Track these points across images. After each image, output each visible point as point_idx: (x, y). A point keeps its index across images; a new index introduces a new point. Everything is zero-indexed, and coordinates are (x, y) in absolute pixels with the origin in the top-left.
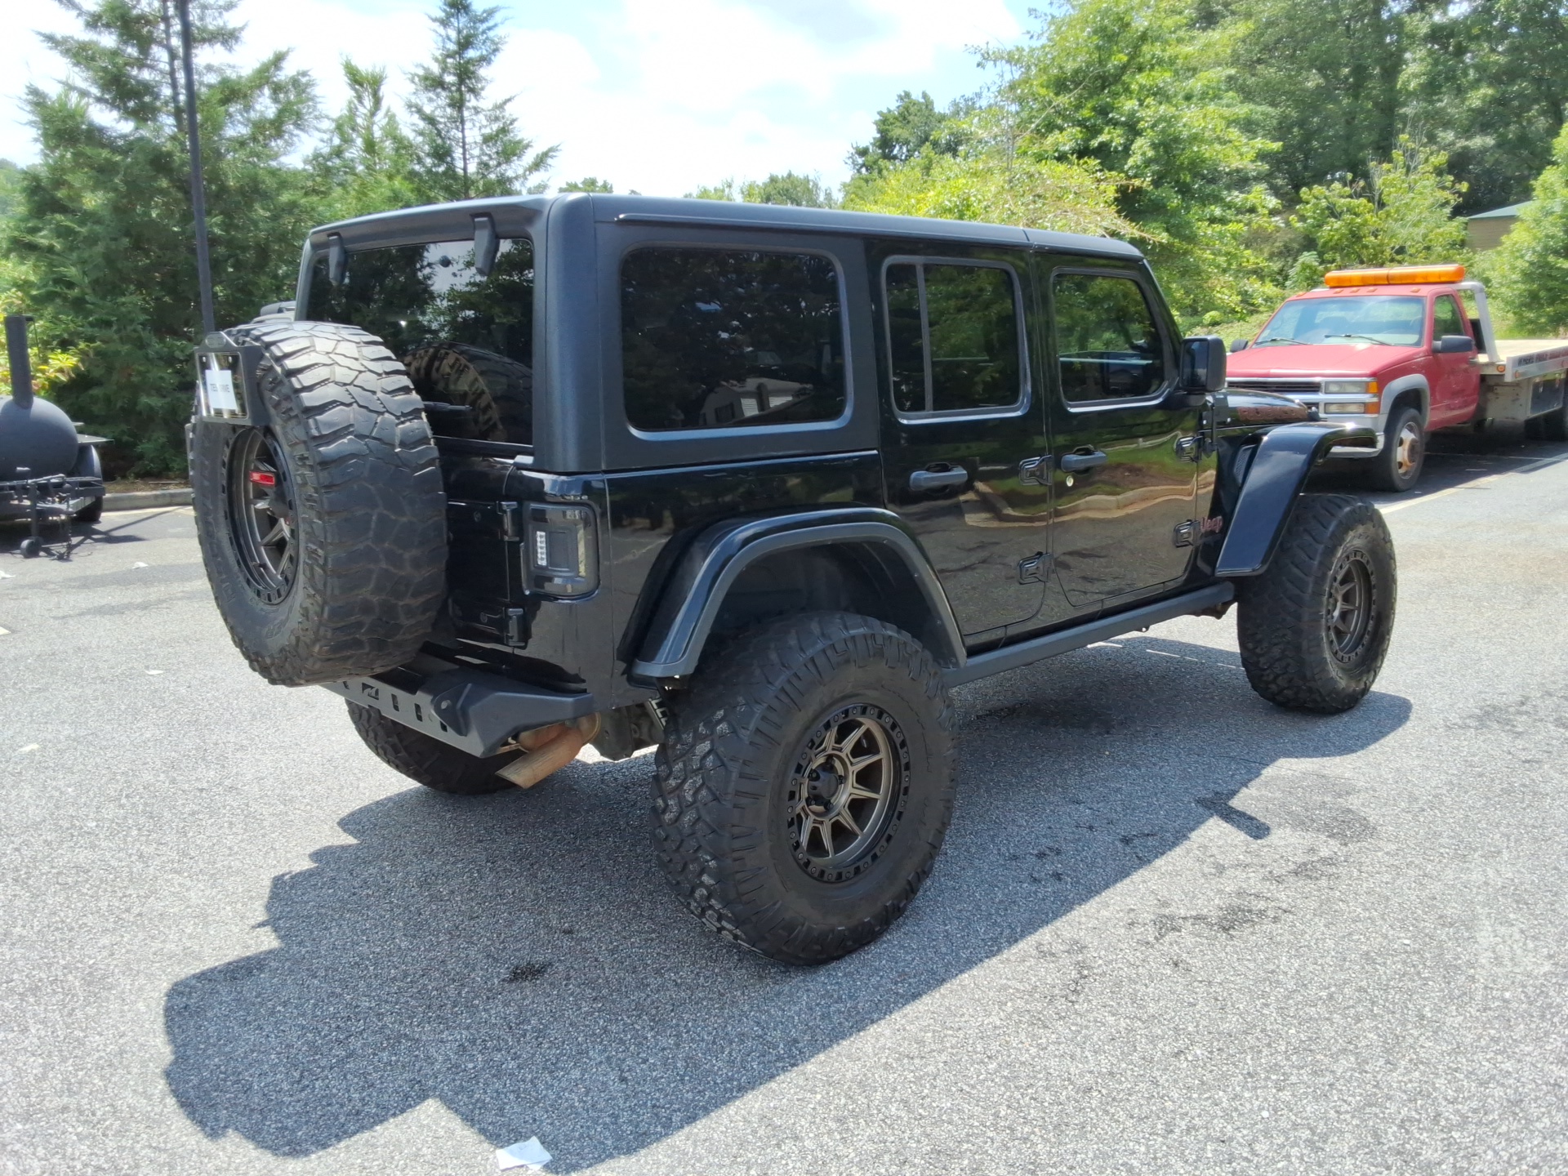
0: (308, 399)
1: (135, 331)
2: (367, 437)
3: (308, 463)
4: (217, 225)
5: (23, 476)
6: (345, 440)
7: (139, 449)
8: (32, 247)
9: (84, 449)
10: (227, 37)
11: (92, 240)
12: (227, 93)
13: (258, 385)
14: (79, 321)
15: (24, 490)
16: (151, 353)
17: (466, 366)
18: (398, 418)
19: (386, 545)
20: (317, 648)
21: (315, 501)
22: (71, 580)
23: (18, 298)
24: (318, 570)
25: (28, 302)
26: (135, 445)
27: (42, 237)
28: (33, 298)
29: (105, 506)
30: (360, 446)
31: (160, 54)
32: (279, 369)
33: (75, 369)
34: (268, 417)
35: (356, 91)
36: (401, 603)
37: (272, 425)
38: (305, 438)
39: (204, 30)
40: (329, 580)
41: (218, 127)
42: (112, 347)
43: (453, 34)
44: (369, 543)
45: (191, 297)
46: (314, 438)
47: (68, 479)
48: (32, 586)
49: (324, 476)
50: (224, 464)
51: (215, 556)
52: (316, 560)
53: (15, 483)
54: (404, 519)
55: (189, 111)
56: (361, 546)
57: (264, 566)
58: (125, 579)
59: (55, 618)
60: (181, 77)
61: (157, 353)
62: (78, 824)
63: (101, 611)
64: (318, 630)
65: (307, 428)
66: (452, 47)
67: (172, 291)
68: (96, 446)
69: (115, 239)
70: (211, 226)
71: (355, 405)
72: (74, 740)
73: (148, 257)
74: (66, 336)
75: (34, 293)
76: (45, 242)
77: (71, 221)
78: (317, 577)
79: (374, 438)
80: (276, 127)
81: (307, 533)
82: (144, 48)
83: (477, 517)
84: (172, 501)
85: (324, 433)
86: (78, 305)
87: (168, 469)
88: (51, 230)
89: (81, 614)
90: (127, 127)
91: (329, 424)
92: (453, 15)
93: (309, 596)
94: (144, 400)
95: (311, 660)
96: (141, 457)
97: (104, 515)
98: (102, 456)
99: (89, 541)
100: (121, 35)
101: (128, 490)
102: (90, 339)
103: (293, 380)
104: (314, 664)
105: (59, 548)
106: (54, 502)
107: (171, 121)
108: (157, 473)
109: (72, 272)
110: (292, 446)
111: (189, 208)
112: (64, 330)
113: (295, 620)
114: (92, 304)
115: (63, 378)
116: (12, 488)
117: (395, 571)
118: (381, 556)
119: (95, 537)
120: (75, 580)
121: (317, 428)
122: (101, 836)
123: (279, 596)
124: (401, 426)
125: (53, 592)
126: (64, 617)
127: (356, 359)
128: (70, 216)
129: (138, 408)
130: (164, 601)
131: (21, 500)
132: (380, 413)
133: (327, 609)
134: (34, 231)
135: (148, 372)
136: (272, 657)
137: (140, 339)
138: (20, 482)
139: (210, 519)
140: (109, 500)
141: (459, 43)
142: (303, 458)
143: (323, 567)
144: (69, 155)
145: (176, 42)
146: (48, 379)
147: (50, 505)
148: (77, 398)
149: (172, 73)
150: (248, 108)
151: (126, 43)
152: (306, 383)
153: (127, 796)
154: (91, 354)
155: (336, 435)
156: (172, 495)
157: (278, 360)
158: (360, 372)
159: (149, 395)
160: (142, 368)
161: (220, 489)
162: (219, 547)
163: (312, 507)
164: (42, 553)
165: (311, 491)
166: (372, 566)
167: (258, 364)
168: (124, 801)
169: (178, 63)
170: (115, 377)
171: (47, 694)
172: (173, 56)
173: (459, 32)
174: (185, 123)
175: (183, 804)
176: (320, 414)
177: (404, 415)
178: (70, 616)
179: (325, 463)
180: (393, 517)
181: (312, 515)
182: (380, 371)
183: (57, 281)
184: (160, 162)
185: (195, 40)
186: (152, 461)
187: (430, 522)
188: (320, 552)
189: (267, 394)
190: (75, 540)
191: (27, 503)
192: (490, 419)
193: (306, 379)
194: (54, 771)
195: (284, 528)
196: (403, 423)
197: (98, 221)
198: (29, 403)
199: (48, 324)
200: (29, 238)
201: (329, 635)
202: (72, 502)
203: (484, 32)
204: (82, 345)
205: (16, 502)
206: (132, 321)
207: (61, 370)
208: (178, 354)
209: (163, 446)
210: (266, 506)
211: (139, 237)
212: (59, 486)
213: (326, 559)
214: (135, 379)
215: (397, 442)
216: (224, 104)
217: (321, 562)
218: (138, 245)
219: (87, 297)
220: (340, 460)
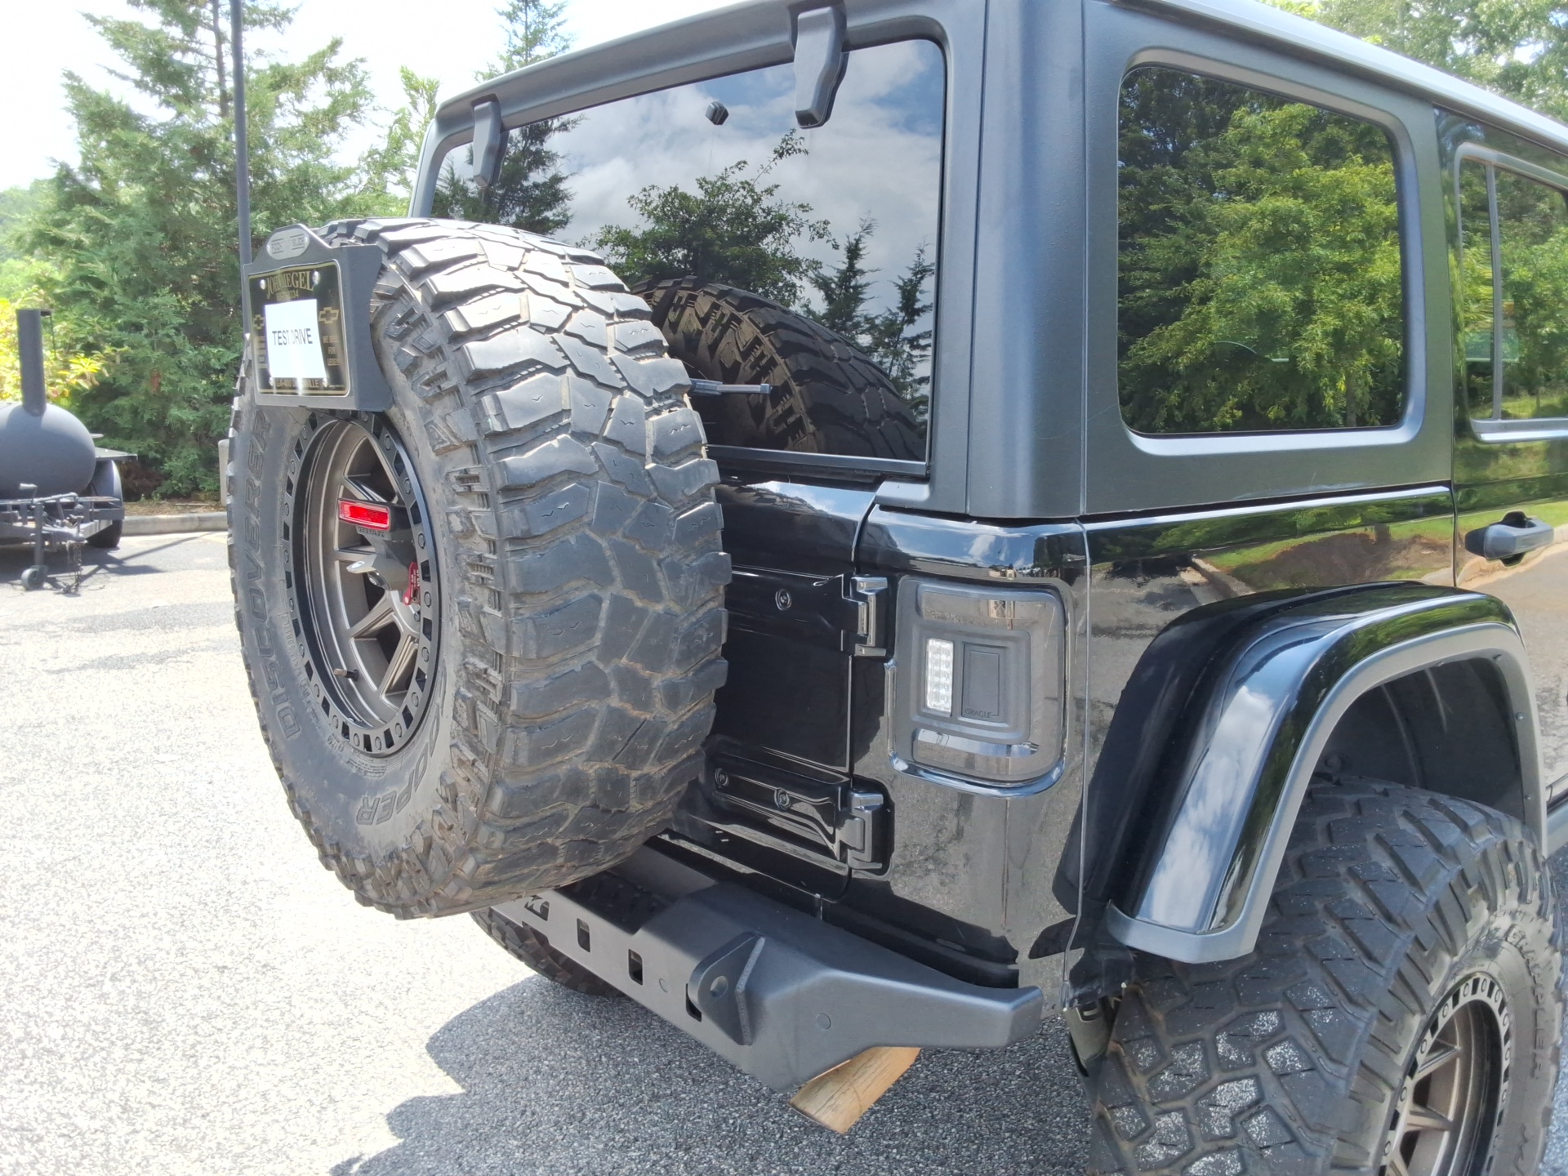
0: (483, 355)
1: (168, 336)
2: (595, 437)
3: (476, 487)
4: (261, 221)
5: (28, 494)
6: (555, 443)
7: (167, 467)
8: (58, 242)
9: (102, 465)
10: (279, 18)
11: (124, 234)
12: (278, 78)
13: (373, 327)
14: (107, 322)
15: (29, 510)
16: (184, 360)
17: (733, 317)
18: (648, 402)
19: (624, 660)
20: (469, 865)
21: (490, 570)
22: (75, 620)
23: (40, 296)
24: (487, 715)
25: (53, 302)
26: (161, 463)
27: (70, 231)
28: (58, 297)
29: (124, 529)
30: (582, 455)
31: (205, 36)
32: (418, 295)
33: (100, 373)
34: (389, 393)
35: (411, 96)
36: (635, 774)
37: (393, 412)
38: (473, 436)
39: (255, 10)
40: (510, 736)
41: (267, 116)
42: (141, 353)
43: (521, 31)
44: (593, 657)
45: (231, 302)
46: (494, 436)
47: (82, 499)
48: (28, 628)
49: (513, 519)
50: (290, 486)
51: (266, 652)
52: (485, 692)
53: (19, 502)
54: (659, 608)
55: (236, 101)
56: (577, 665)
57: (355, 675)
58: (136, 622)
59: (50, 672)
60: (229, 63)
61: (190, 360)
62: (35, 1031)
63: (106, 664)
64: (476, 831)
65: (478, 413)
66: (520, 43)
67: (210, 295)
68: (118, 461)
69: (149, 234)
70: (256, 222)
71: (570, 371)
72: (47, 869)
73: (185, 257)
74: (91, 339)
75: (58, 291)
76: (73, 237)
77: (102, 213)
78: (482, 724)
79: (607, 440)
80: (327, 120)
81: (466, 634)
82: (190, 30)
83: (783, 601)
84: (202, 526)
85: (513, 426)
86: (108, 305)
87: (197, 489)
88: (79, 222)
89: (84, 667)
90: (167, 115)
91: (524, 410)
92: (521, 10)
93: (461, 763)
94: (174, 412)
95: (453, 886)
96: (168, 476)
97: (123, 541)
98: (125, 474)
99: (102, 571)
100: (164, 14)
101: (152, 512)
102: (118, 344)
103: (450, 315)
104: (460, 890)
105: (66, 579)
106: (63, 525)
107: (216, 109)
108: (188, 492)
109: (100, 269)
110: (444, 452)
111: (232, 204)
112: (91, 333)
113: (424, 801)
114: (122, 304)
115: (86, 386)
116: (15, 507)
117: (635, 713)
118: (613, 685)
119: (110, 566)
120: (80, 620)
121: (500, 415)
122: (68, 1059)
123: (390, 744)
124: (655, 418)
125: (54, 636)
126: (59, 671)
127: (566, 285)
128: (101, 209)
129: (167, 422)
130: (185, 652)
131: (25, 521)
132: (619, 391)
133: (499, 795)
134: (60, 224)
135: (180, 381)
136: (369, 860)
137: (173, 344)
138: (26, 501)
139: (259, 583)
140: (130, 523)
141: (526, 38)
142: (466, 478)
143: (499, 708)
144: (104, 144)
145: (226, 25)
146: (68, 386)
147: (58, 529)
148: (101, 409)
149: (219, 58)
150: (300, 97)
151: (169, 24)
152: (476, 322)
153: (113, 978)
154: (118, 359)
155: (537, 431)
156: (201, 519)
157: (416, 275)
158: (576, 308)
159: (180, 408)
160: (174, 378)
161: (280, 532)
162: (274, 636)
163: (482, 582)
164: (46, 585)
165: (482, 548)
166: (594, 704)
167: (374, 285)
168: (108, 986)
169: (226, 47)
170: (144, 385)
171: (22, 788)
172: (220, 38)
173: (527, 27)
174: (232, 113)
175: (195, 998)
176: (507, 387)
177: (659, 396)
178: (68, 670)
179: (514, 491)
180: (639, 604)
181: (480, 597)
182: (611, 310)
183: (85, 279)
184: (202, 151)
185: (245, 21)
186: (180, 480)
187: (701, 612)
188: (494, 675)
189: (390, 346)
190: (86, 569)
191: (31, 525)
192: (790, 411)
193: (476, 314)
194: (13, 924)
195: (397, 609)
196: (657, 411)
197: (133, 214)
198: (41, 409)
199: (72, 326)
200: (55, 231)
201: (498, 840)
202: (83, 526)
203: (553, 28)
204: (108, 349)
205: (19, 524)
206: (164, 325)
207: (83, 376)
208: (214, 363)
209: (193, 465)
210: (369, 569)
211: (176, 236)
212: (71, 506)
213: (506, 692)
214: (165, 389)
215: (649, 450)
216: (274, 90)
217: (496, 696)
218: (176, 244)
219: (116, 297)
220: (541, 485)
